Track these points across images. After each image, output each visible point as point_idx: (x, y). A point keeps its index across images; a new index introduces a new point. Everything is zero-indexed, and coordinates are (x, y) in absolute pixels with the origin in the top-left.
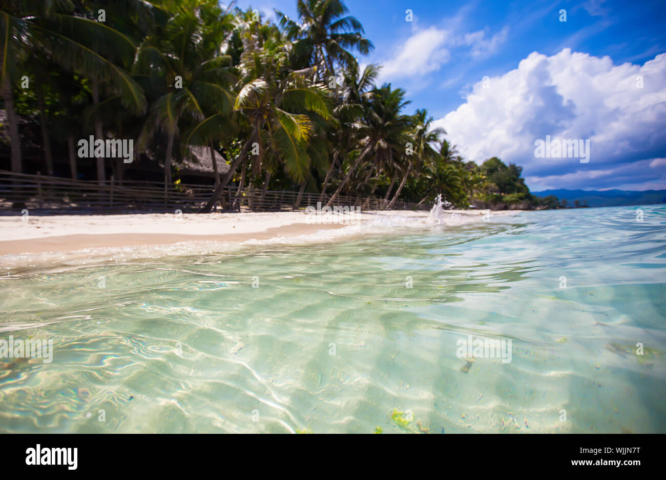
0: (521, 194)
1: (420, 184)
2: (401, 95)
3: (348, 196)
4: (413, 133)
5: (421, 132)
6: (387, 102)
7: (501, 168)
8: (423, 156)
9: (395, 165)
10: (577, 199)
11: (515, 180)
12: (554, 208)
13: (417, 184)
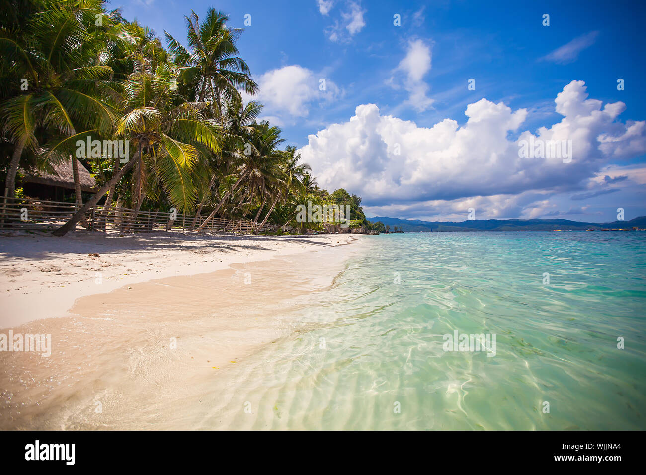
0: (360, 221)
1: (285, 209)
2: (277, 133)
3: (223, 218)
4: (284, 166)
5: (290, 166)
6: (265, 137)
7: (347, 198)
8: (290, 186)
9: (266, 192)
10: (396, 225)
11: (356, 209)
12: (382, 232)
13: (283, 209)
